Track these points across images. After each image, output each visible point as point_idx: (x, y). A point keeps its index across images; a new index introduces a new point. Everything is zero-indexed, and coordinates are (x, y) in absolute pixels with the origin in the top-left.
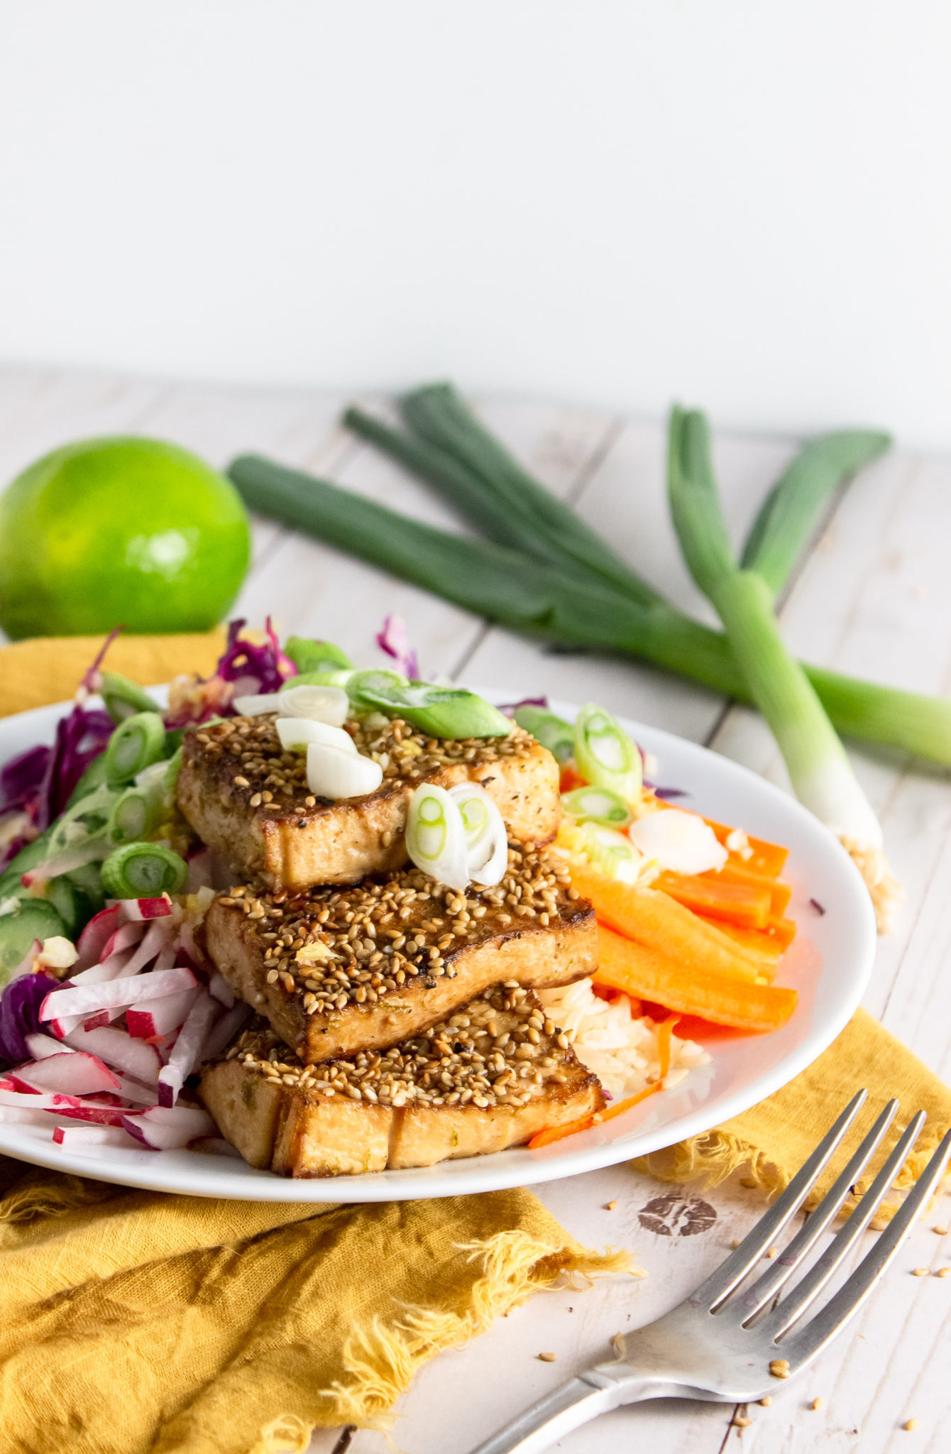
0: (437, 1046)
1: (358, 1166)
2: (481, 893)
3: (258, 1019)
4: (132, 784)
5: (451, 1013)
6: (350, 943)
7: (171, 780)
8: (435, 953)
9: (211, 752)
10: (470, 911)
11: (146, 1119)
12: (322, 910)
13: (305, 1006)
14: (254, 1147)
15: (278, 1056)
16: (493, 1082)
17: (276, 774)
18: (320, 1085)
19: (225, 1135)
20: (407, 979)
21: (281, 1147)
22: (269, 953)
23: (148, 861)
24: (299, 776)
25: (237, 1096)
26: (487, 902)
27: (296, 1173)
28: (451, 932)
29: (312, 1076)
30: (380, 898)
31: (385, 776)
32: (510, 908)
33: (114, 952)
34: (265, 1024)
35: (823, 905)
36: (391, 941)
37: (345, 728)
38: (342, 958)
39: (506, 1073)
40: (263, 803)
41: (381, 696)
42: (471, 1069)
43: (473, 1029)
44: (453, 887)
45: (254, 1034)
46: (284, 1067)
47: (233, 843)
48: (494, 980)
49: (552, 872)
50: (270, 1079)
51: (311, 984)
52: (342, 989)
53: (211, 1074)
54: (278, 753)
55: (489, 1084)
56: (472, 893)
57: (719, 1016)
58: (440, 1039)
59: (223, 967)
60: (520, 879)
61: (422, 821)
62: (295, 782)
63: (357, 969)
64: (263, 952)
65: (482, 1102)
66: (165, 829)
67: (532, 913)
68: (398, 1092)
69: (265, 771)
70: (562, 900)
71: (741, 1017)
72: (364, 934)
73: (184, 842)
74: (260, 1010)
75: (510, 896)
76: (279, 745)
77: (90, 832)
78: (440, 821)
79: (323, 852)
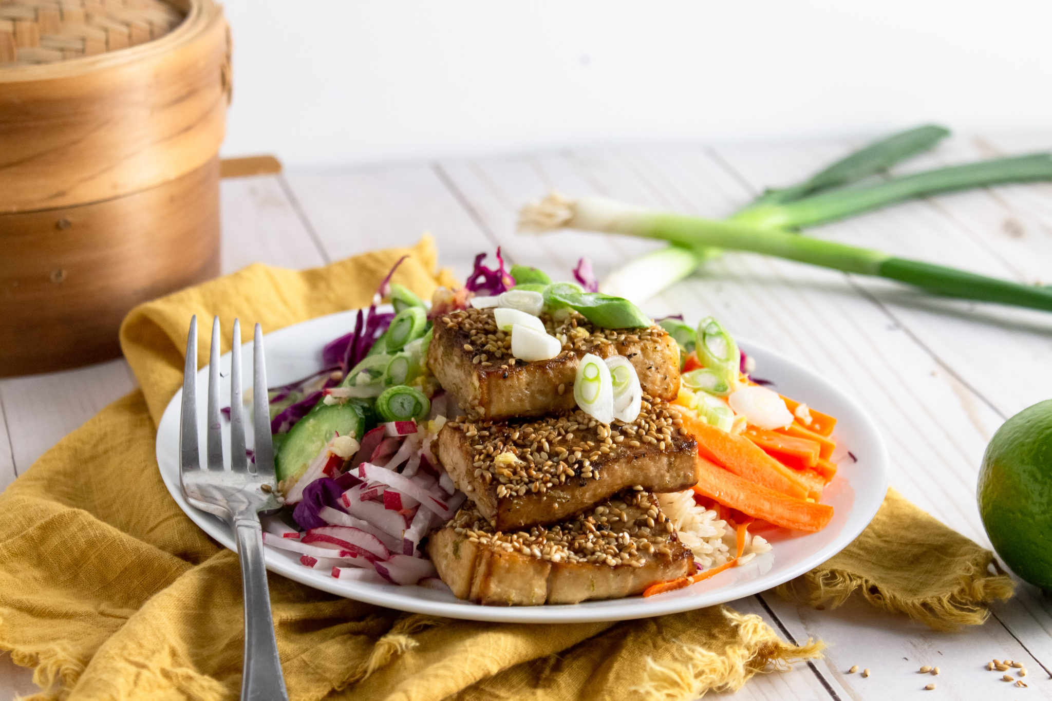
0: (585, 525)
1: (525, 600)
2: (622, 426)
3: (469, 502)
4: (402, 350)
5: (596, 504)
6: (531, 454)
7: (426, 347)
8: (587, 463)
9: (451, 329)
10: (613, 437)
11: (392, 564)
12: (515, 432)
13: (498, 493)
14: (458, 586)
15: (479, 526)
16: (620, 551)
17: (491, 344)
18: (505, 545)
19: (441, 577)
20: (566, 479)
21: (475, 584)
22: (477, 457)
23: (404, 398)
24: (506, 346)
25: (449, 550)
26: (624, 433)
27: (484, 602)
28: (599, 450)
29: (499, 539)
30: (554, 427)
31: (564, 349)
32: (639, 437)
33: (379, 455)
34: (473, 505)
35: (856, 456)
36: (557, 454)
37: (540, 317)
38: (524, 464)
39: (631, 545)
40: (480, 362)
41: (565, 298)
42: (607, 541)
43: (611, 516)
44: (603, 422)
45: (466, 512)
46: (482, 532)
47: (461, 388)
48: (626, 484)
49: (671, 417)
50: (471, 539)
51: (502, 480)
52: (523, 483)
53: (435, 536)
54: (495, 331)
55: (617, 551)
56: (615, 426)
57: (779, 521)
58: (588, 521)
59: (448, 467)
60: (648, 420)
61: (585, 379)
62: (504, 350)
63: (535, 470)
64: (473, 457)
65: (612, 561)
66: (419, 380)
67: (655, 441)
68: (555, 552)
69: (484, 342)
70: (675, 435)
71: (794, 522)
72: (540, 449)
73: (431, 389)
74: (471, 497)
75: (641, 430)
76: (496, 326)
77: (372, 379)
78: (597, 378)
79: (518, 396)
